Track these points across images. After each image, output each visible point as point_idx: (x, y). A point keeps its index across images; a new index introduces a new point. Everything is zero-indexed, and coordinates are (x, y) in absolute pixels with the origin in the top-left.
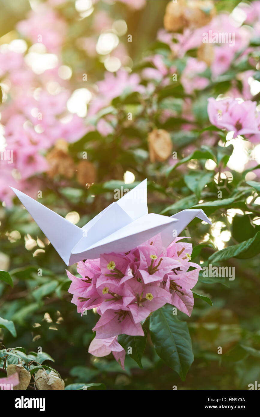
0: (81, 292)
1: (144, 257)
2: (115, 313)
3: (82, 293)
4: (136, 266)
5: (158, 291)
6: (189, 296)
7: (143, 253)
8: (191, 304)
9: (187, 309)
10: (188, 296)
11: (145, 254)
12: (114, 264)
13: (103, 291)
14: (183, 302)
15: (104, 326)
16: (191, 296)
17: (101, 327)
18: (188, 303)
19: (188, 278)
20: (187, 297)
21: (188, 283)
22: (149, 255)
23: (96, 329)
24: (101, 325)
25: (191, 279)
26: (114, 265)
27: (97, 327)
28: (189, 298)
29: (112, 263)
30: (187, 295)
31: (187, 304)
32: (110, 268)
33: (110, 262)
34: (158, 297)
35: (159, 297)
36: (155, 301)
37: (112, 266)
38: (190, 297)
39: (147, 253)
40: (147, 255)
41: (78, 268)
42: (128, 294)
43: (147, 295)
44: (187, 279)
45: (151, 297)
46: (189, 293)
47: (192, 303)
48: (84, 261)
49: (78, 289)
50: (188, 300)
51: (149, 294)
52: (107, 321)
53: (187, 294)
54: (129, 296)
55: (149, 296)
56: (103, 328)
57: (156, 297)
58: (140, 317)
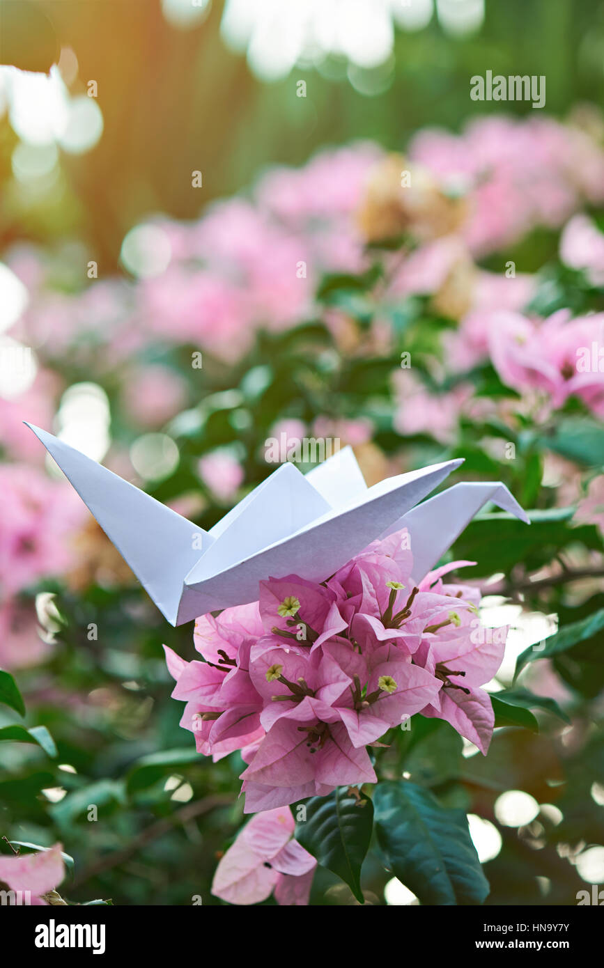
0: (207, 694)
1: (371, 585)
2: (301, 729)
3: (208, 697)
4: (352, 609)
5: (407, 674)
6: (481, 702)
7: (369, 577)
8: (486, 722)
9: (478, 734)
10: (479, 702)
11: (372, 580)
12: (297, 603)
13: (267, 675)
14: (468, 717)
15: (271, 767)
16: (486, 704)
17: (263, 771)
18: (480, 718)
19: (479, 652)
20: (476, 706)
21: (479, 668)
22: (383, 581)
23: (249, 775)
24: (262, 766)
25: (487, 655)
26: (296, 606)
27: (253, 771)
28: (482, 707)
29: (290, 601)
30: (475, 701)
31: (477, 722)
32: (285, 613)
33: (286, 601)
34: (408, 690)
35: (410, 689)
36: (400, 698)
37: (290, 608)
38: (484, 707)
39: (378, 576)
40: (378, 584)
41: (198, 634)
42: (334, 676)
43: (381, 680)
44: (475, 655)
45: (392, 684)
46: (482, 696)
47: (489, 721)
48: (215, 614)
49: (198, 688)
50: (479, 711)
51: (387, 677)
52: (279, 755)
53: (475, 699)
54: (337, 680)
55: (388, 683)
56: (269, 773)
57: (402, 689)
58: (366, 734)
